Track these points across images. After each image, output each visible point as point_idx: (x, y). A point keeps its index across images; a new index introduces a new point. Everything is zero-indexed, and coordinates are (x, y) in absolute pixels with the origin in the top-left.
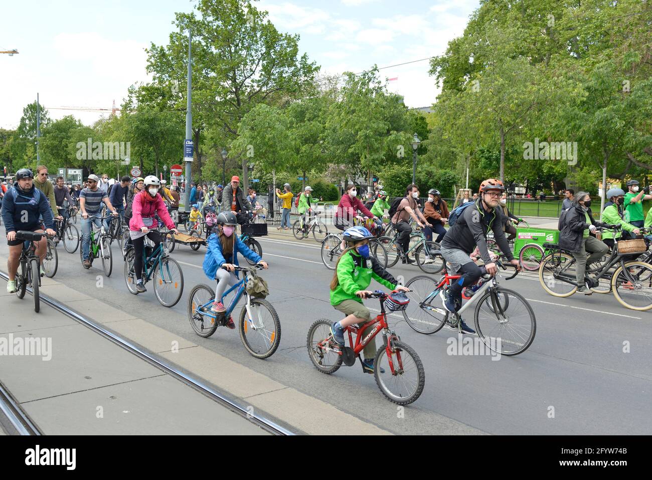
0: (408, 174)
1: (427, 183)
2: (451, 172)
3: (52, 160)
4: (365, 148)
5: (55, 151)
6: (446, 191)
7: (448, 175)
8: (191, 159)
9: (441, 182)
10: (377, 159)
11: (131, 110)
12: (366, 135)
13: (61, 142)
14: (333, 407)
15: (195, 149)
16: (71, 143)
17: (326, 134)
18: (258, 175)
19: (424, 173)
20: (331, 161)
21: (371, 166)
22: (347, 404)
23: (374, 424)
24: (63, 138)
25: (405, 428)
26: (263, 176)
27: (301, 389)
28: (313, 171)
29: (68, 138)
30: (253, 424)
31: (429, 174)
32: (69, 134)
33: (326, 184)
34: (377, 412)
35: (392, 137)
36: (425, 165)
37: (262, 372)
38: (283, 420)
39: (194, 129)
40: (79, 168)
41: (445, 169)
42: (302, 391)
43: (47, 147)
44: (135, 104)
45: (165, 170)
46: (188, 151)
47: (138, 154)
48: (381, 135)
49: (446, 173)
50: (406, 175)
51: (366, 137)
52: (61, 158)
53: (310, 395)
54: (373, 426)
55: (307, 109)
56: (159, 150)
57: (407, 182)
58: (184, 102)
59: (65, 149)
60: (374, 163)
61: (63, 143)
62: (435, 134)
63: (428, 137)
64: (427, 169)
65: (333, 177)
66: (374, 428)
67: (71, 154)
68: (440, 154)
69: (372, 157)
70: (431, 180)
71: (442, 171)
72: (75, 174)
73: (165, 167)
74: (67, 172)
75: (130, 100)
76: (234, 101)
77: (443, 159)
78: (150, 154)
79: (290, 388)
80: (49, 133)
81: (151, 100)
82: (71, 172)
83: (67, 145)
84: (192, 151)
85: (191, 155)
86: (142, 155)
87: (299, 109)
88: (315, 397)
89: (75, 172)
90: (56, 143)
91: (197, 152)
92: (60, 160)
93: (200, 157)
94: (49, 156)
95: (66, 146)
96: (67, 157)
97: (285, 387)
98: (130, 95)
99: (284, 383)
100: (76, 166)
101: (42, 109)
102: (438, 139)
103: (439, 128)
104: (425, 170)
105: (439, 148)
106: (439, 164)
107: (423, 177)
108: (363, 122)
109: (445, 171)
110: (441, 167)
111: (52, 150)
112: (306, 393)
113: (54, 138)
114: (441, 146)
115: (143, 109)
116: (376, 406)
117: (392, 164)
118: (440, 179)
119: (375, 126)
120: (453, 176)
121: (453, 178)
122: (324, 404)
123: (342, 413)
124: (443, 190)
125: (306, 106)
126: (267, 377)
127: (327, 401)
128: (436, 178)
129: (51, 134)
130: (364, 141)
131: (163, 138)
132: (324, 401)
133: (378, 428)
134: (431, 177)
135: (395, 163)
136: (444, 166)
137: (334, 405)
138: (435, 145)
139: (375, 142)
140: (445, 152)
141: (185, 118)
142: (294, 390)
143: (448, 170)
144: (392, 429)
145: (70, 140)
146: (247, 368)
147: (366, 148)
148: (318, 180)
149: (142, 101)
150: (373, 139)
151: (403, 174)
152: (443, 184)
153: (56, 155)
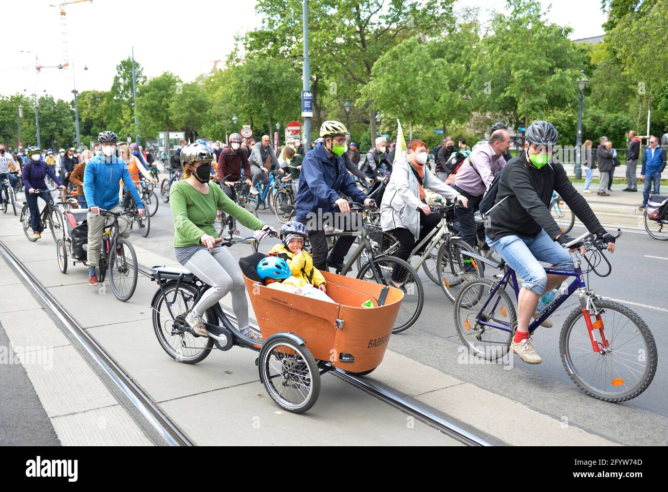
0: (570, 121)
1: (593, 130)
2: (623, 116)
3: (152, 122)
4: (522, 90)
5: (156, 112)
6: (617, 140)
7: (619, 120)
8: (310, 114)
9: (611, 129)
10: (537, 104)
11: (238, 61)
12: (524, 75)
13: (160, 101)
14: (525, 407)
15: (313, 101)
16: (173, 103)
17: (470, 76)
18: (387, 129)
19: (589, 119)
20: (476, 109)
21: (530, 112)
22: (541, 403)
23: (581, 427)
24: (163, 97)
25: (620, 432)
26: (393, 130)
27: (481, 384)
28: (453, 122)
29: (169, 96)
30: (431, 428)
31: (596, 119)
32: (169, 92)
33: (469, 137)
34: (581, 412)
35: (557, 76)
36: (590, 110)
37: (431, 364)
38: (467, 422)
39: (311, 79)
40: (182, 130)
41: (616, 113)
42: (483, 388)
43: (146, 108)
44: (242, 53)
45: (278, 128)
46: (307, 104)
47: (247, 111)
48: (542, 73)
49: (617, 118)
50: (567, 121)
51: (525, 77)
52: (162, 120)
53: (494, 392)
54: (579, 429)
55: (447, 47)
56: (272, 105)
57: (568, 131)
58: (300, 46)
59: (166, 109)
60: (533, 109)
61: (163, 103)
62: (601, 70)
63: (592, 74)
64: (593, 114)
65: (477, 129)
66: (581, 432)
67: (173, 115)
68: (608, 95)
69: (531, 102)
70: (598, 127)
71: (611, 116)
72: (177, 137)
73: (278, 125)
74: (168, 136)
75: (236, 49)
76: (358, 42)
77: (612, 100)
78: (260, 110)
79: (467, 384)
80: (147, 92)
81: (260, 46)
82: (173, 135)
83: (167, 104)
84: (311, 104)
85: (309, 109)
86: (252, 112)
87: (437, 49)
88: (501, 395)
89: (177, 135)
90: (155, 102)
91: (315, 105)
92: (161, 122)
93: (320, 111)
94: (148, 119)
95: (167, 106)
96: (168, 119)
97: (462, 382)
98: (236, 42)
99: (460, 378)
100: (178, 128)
101: (137, 65)
102: (606, 76)
103: (607, 63)
104: (591, 115)
105: (606, 87)
106: (606, 107)
107: (588, 123)
108: (520, 59)
109: (616, 115)
110: (610, 110)
111: (151, 111)
112: (487, 389)
113: (153, 97)
114: (609, 85)
115: (251, 58)
116: (578, 405)
117: (553, 109)
118: (609, 125)
119: (536, 62)
120: (626, 121)
121: (626, 124)
122: (513, 402)
123: (538, 413)
124: (614, 138)
125: (445, 44)
126: (437, 370)
127: (515, 398)
128: (604, 124)
129: (150, 93)
130: (522, 83)
131: (277, 91)
132: (512, 400)
133: (585, 432)
134: (598, 123)
135: (556, 108)
136: (613, 109)
137: (525, 404)
138: (601, 84)
139: (534, 83)
140: (614, 92)
141: (301, 65)
142: (472, 386)
143: (619, 114)
144: (603, 433)
145: (172, 99)
146: (411, 359)
147: (524, 90)
148: (459, 133)
149: (251, 49)
150: (532, 80)
151: (564, 121)
152: (614, 132)
153: (157, 117)
